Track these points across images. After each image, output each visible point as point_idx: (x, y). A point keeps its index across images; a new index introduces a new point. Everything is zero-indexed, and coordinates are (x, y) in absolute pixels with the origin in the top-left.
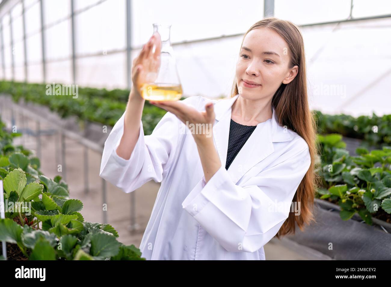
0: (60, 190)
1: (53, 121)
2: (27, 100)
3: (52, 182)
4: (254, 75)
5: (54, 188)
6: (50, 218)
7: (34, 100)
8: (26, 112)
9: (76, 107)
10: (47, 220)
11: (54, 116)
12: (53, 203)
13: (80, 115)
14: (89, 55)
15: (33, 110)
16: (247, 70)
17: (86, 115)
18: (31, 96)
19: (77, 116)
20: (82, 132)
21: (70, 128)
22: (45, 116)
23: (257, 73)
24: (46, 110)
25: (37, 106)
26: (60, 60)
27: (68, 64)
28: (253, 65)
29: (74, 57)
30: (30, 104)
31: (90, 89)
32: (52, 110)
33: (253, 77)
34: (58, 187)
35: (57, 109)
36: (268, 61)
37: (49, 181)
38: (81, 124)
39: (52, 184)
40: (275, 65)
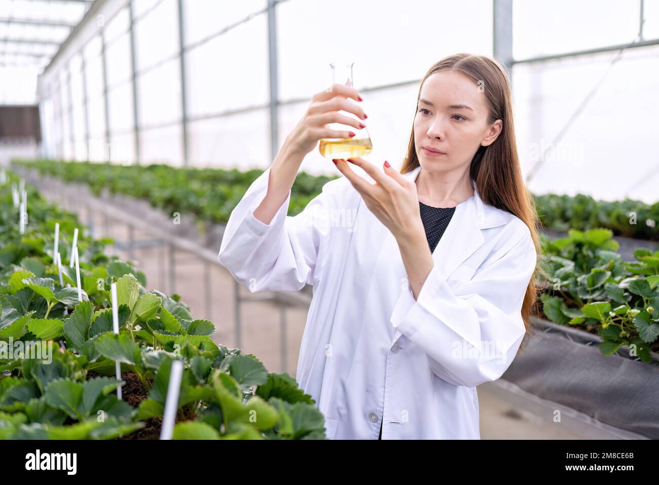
0: (180, 312)
1: (156, 223)
2: (113, 191)
3: (169, 300)
4: (439, 138)
5: (172, 308)
6: (174, 340)
7: (125, 191)
8: (112, 211)
9: (192, 200)
10: (169, 342)
11: (158, 215)
12: (176, 321)
13: (198, 212)
14: (208, 117)
15: (123, 207)
16: (429, 132)
17: (208, 212)
18: (121, 184)
19: (193, 214)
20: (202, 238)
21: (182, 232)
22: (142, 216)
23: (442, 135)
24: (144, 206)
25: (130, 201)
26: (163, 125)
27: (177, 130)
28: (437, 124)
29: (185, 120)
30: (118, 198)
31: (212, 170)
32: (154, 205)
33: (436, 141)
34: (178, 307)
35: (161, 204)
36: (457, 117)
37: (165, 299)
38: (201, 225)
39: (169, 303)
40: (467, 122)
